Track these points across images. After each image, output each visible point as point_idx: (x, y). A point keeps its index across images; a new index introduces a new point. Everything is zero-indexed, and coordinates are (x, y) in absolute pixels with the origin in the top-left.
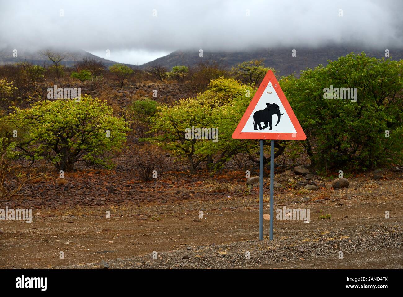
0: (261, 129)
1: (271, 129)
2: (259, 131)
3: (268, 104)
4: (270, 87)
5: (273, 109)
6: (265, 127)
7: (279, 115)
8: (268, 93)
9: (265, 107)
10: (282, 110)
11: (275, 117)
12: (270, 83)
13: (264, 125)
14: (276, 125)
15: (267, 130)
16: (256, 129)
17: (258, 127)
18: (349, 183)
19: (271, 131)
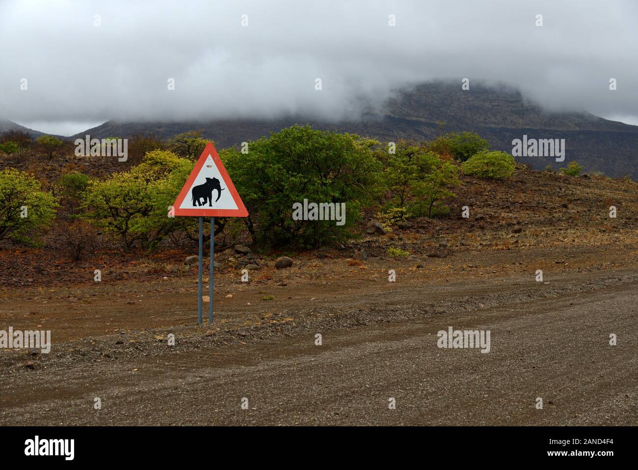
0: (200, 205)
1: (211, 205)
2: (198, 207)
3: (208, 179)
4: (210, 160)
5: (213, 184)
6: (204, 203)
7: (220, 190)
8: (208, 166)
9: (204, 182)
10: (223, 184)
11: (215, 192)
12: (210, 156)
13: (204, 201)
14: (216, 201)
15: (206, 206)
16: (194, 205)
17: (197, 203)
18: (292, 262)
19: (211, 208)
